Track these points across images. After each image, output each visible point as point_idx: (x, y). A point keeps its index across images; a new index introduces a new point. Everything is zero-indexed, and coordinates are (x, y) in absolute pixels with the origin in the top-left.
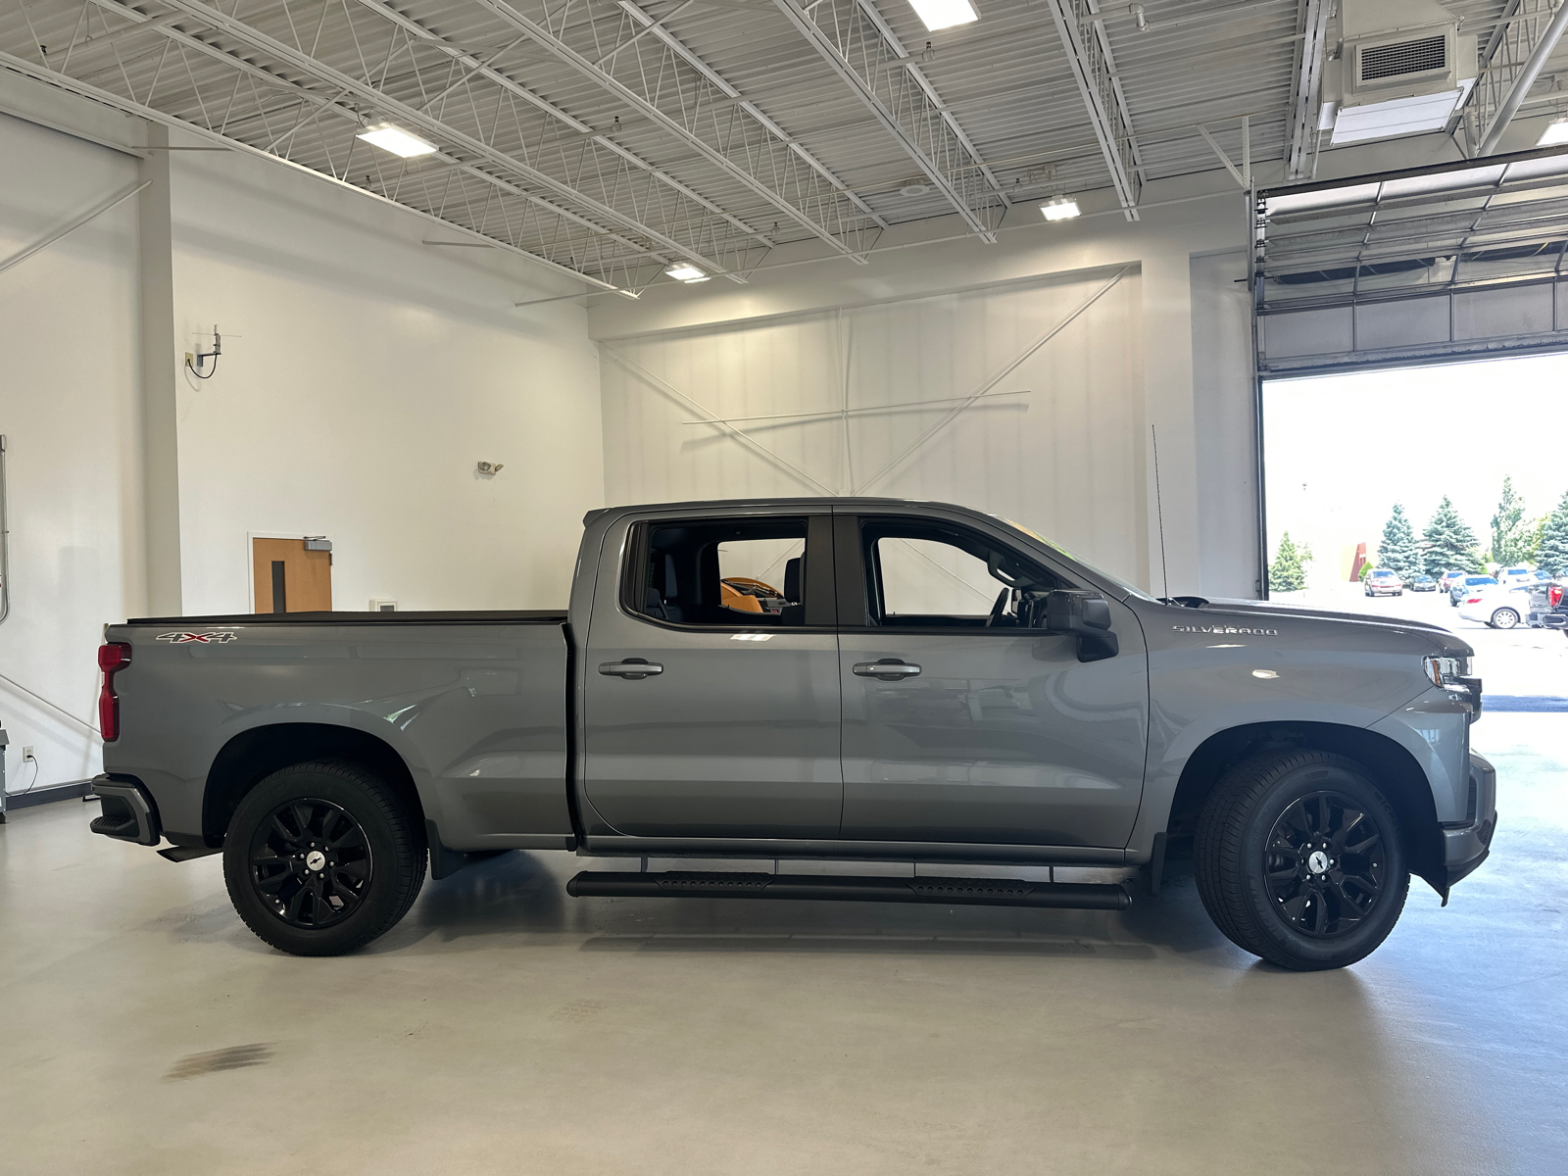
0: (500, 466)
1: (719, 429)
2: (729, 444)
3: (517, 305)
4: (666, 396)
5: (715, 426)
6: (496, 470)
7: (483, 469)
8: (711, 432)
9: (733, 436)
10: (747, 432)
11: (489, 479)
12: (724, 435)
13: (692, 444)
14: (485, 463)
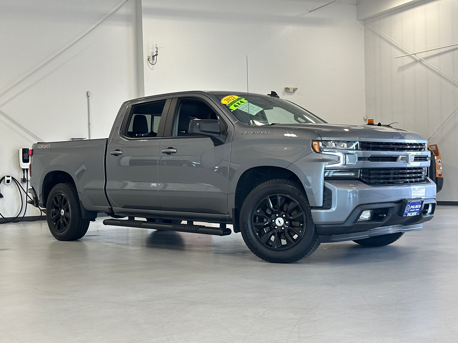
0: (296, 89)
1: (414, 58)
2: (418, 66)
3: (310, 12)
4: (391, 44)
5: (411, 56)
6: (294, 91)
7: (287, 91)
8: (410, 60)
9: (420, 61)
10: (426, 58)
11: (291, 95)
12: (416, 61)
13: (402, 68)
14: (287, 88)
